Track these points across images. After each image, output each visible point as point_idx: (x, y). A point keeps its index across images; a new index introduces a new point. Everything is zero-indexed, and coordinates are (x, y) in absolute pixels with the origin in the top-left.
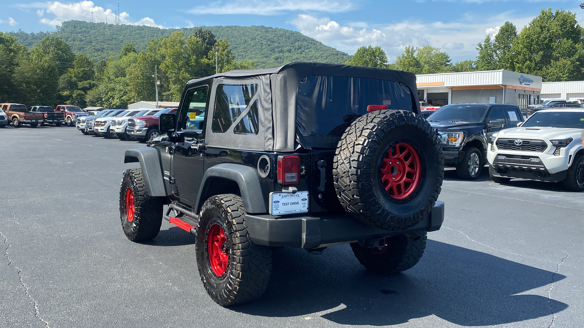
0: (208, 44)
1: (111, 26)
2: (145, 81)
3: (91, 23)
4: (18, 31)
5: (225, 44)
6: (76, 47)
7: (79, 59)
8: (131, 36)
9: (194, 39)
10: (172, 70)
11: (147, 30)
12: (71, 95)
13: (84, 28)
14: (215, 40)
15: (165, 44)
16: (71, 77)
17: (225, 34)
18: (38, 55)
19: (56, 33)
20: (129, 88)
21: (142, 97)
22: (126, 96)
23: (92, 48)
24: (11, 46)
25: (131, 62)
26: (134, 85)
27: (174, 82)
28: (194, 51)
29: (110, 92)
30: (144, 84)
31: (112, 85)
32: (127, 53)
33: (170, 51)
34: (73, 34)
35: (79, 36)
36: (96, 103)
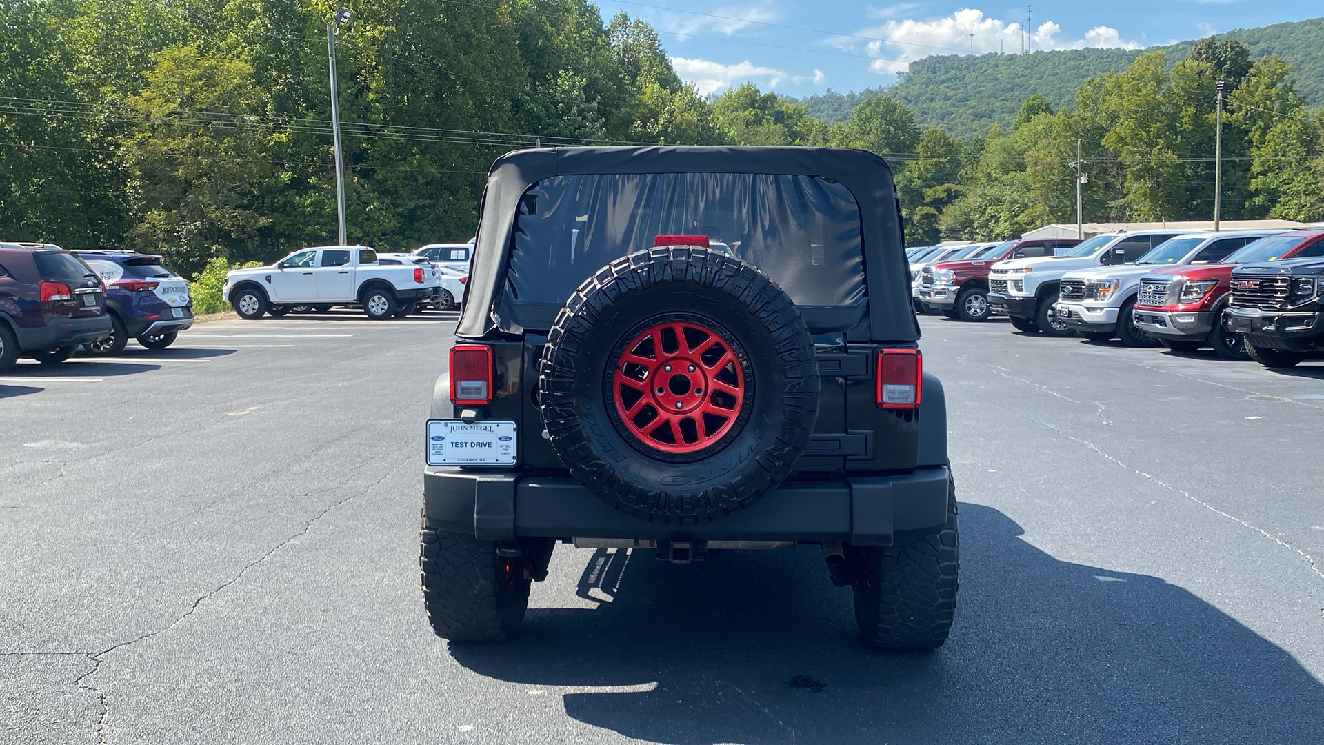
0: (1229, 73)
1: (1012, 57)
2: (1068, 177)
3: (968, 58)
4: (825, 93)
5: (1276, 70)
6: (934, 114)
7: (930, 139)
8: (1055, 75)
9: (1192, 66)
10: (1134, 146)
11: (1093, 57)
12: (910, 218)
13: (954, 71)
14: (1250, 62)
15: (1119, 86)
16: (911, 180)
17: (1299, 42)
18: (842, 139)
19: (897, 88)
20: (1032, 195)
21: (1059, 214)
22: (1023, 214)
23: (968, 112)
24: (797, 125)
25: (1038, 136)
26: (1041, 187)
27: (1137, 176)
28: (1190, 97)
29: (989, 208)
30: (1064, 184)
31: (992, 192)
32: (1030, 116)
33: (1129, 102)
34: (931, 87)
35: (943, 89)
36: (961, 233)
